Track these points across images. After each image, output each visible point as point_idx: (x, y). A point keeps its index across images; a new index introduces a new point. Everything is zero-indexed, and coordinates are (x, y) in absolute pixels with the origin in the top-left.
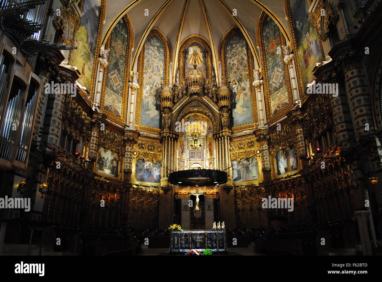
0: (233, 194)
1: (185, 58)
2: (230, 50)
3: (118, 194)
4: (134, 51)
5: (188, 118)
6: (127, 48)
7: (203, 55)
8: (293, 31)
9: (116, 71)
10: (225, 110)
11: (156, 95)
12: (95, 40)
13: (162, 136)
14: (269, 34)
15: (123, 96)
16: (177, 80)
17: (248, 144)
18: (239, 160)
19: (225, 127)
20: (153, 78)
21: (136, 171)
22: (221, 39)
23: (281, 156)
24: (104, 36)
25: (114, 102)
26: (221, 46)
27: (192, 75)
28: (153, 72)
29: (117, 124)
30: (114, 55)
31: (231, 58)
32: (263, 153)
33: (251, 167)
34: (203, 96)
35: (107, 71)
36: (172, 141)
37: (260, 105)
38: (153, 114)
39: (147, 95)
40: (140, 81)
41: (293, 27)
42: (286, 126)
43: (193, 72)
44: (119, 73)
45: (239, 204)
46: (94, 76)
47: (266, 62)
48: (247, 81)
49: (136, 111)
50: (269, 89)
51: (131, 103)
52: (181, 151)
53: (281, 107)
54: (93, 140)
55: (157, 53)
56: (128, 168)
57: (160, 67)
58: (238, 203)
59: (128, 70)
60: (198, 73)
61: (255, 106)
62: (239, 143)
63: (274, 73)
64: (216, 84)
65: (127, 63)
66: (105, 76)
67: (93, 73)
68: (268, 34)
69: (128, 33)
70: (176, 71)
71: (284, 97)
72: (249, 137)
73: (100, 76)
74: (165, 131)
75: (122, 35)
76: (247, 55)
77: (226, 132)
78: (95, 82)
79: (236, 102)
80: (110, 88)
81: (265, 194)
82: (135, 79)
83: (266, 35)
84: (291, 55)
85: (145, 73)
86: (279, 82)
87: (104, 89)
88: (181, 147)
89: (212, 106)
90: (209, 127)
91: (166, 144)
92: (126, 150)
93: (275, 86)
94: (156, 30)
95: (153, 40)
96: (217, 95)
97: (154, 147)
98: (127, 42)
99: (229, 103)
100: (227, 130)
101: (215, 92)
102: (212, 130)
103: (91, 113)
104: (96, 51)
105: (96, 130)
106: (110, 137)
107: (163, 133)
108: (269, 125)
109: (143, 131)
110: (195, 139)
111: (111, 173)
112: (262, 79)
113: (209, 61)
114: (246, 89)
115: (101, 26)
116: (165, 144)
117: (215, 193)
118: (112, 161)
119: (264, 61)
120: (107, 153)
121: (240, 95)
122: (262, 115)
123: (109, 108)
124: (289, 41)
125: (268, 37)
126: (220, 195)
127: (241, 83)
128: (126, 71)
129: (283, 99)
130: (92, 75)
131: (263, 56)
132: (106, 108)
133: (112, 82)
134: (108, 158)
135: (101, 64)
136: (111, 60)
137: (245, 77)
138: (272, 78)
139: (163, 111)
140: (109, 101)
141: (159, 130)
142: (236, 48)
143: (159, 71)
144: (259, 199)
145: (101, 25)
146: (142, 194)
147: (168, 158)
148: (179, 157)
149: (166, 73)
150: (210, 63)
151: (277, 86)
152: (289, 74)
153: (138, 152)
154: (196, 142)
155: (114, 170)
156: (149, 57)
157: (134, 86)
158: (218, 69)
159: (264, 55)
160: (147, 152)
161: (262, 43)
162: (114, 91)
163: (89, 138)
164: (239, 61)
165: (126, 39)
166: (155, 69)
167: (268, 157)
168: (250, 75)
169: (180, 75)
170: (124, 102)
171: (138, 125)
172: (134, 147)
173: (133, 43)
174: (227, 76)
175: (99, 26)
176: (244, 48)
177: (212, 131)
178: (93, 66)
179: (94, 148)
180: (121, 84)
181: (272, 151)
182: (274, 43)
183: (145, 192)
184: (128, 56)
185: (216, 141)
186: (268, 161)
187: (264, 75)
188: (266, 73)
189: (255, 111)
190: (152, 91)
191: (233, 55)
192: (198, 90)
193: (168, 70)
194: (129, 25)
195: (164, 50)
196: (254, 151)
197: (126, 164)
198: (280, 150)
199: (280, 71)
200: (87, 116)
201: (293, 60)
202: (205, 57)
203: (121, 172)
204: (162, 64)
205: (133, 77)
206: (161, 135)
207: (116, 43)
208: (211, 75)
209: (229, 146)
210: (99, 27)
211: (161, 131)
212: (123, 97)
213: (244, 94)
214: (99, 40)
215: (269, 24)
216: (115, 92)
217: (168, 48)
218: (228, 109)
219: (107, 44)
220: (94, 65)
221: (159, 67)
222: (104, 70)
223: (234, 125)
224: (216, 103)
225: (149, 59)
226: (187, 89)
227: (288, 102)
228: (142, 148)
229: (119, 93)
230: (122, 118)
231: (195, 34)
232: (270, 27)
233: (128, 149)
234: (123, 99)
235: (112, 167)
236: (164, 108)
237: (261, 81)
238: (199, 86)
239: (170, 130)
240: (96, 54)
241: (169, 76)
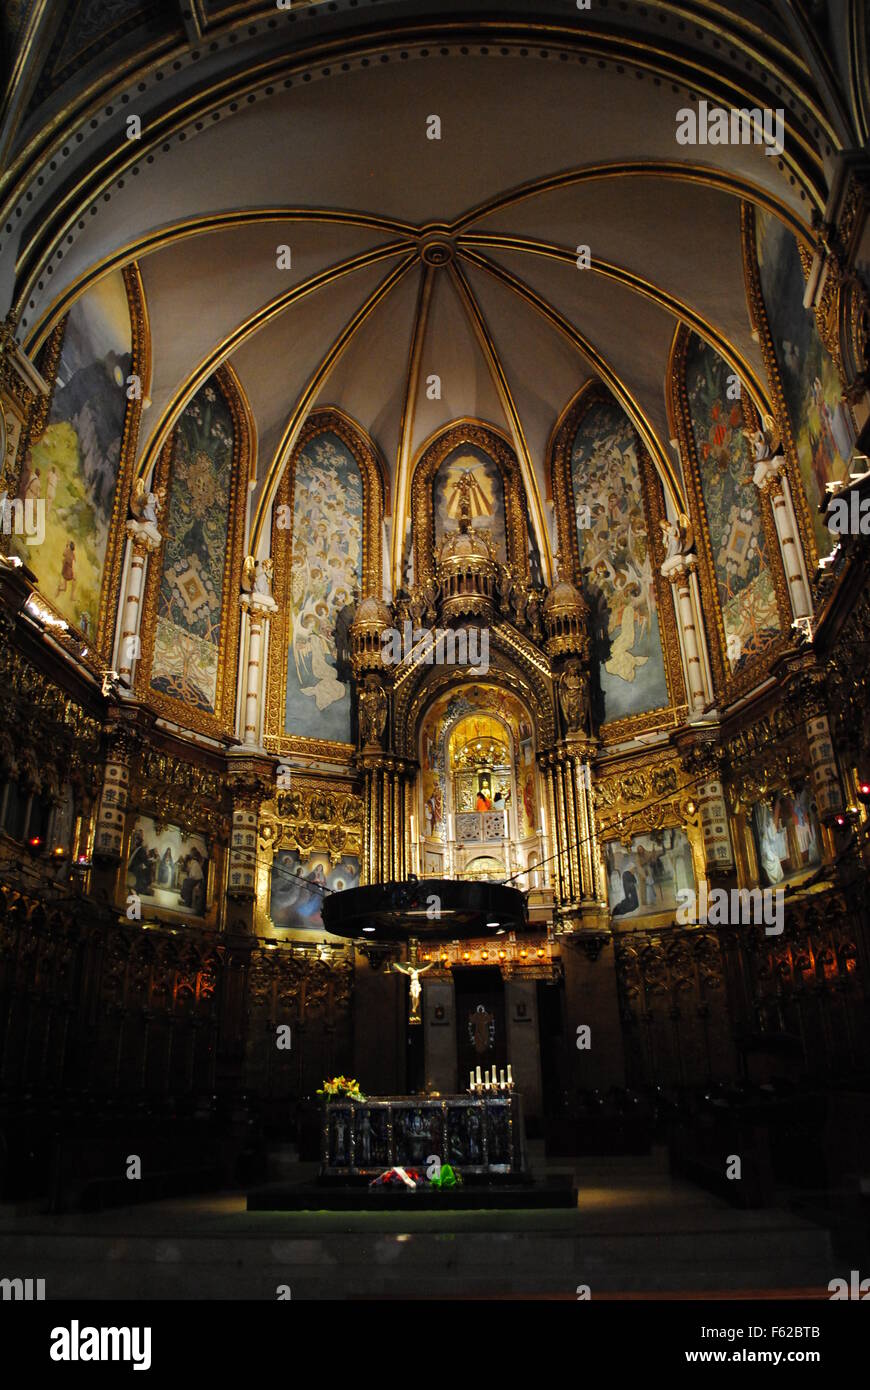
0: (611, 963)
1: (435, 499)
2: (583, 459)
3: (208, 972)
4: (259, 489)
5: (452, 702)
6: (232, 483)
7: (494, 486)
8: (777, 378)
9: (194, 560)
10: (572, 665)
11: (336, 631)
12: (111, 464)
13: (361, 768)
14: (707, 393)
15: (222, 640)
16: (408, 576)
17: (655, 782)
18: (628, 838)
19: (574, 728)
20: (324, 574)
21: (273, 893)
22: (554, 425)
23: (768, 816)
24: (147, 448)
25: (186, 662)
26: (555, 450)
27: (454, 555)
28: (324, 554)
29: (199, 738)
30: (186, 509)
31: (587, 487)
32: (705, 811)
33: (669, 861)
34: (496, 625)
35: (159, 562)
36: (396, 785)
37: (691, 644)
38: (327, 696)
39: (305, 632)
40: (281, 589)
41: (775, 365)
42: (774, 710)
43: (454, 544)
44: (207, 567)
45: (634, 996)
46: (111, 582)
47: (701, 491)
48: (642, 562)
49: (270, 688)
50: (716, 585)
51: (250, 664)
52: (430, 817)
53: (758, 645)
54: (111, 793)
55: (338, 490)
56: (242, 882)
57: (349, 538)
58: (632, 992)
59: (239, 555)
60: (473, 546)
61: (672, 645)
62: (624, 778)
63: (728, 526)
64: (542, 579)
65: (232, 530)
66: (154, 578)
67: (108, 573)
68: (703, 396)
69: (234, 432)
70: (404, 544)
71: (764, 608)
72: (657, 758)
73: (134, 582)
74: (368, 752)
75: (212, 439)
76: (640, 473)
77: (576, 742)
78: (113, 602)
79: (611, 638)
80: (174, 616)
81: (720, 957)
82: (263, 581)
83: (698, 398)
84: (776, 462)
85: (299, 560)
86: (746, 559)
87: (148, 623)
88: (430, 803)
89: (528, 657)
90: (525, 727)
91: (373, 796)
92: (235, 822)
93: (734, 572)
94: (330, 414)
95: (324, 447)
96: (541, 620)
97: (332, 808)
98: (233, 461)
99: (582, 644)
100: (582, 736)
101: (535, 607)
102: (532, 739)
103: (97, 705)
104: (117, 499)
105: (119, 759)
106: (173, 780)
107: (363, 758)
108: (722, 710)
109: (291, 755)
110: (480, 771)
111: (180, 903)
112: (693, 550)
113: (516, 502)
114: (643, 590)
115: (136, 417)
116: (370, 796)
117: (550, 962)
118: (184, 863)
119: (694, 488)
120: (166, 834)
121: (621, 613)
122: (697, 677)
123: (169, 684)
124: (770, 413)
125: (705, 405)
126: (566, 966)
127: (623, 571)
128: (228, 557)
129: (764, 615)
130: (104, 579)
131: (692, 472)
132: (161, 684)
133: (181, 597)
134: (168, 854)
135: (136, 542)
136: (175, 525)
137: (637, 550)
138: (725, 547)
139: (362, 684)
140: (171, 661)
141: (349, 747)
142: (603, 452)
143: (346, 550)
144: (701, 975)
145: (133, 413)
146: (294, 972)
147: (380, 842)
148: (423, 840)
149: (368, 554)
150: (517, 511)
151: (743, 572)
152: (774, 528)
153: (276, 828)
154: (485, 783)
155: (191, 892)
156: (311, 505)
157: (257, 606)
158: (547, 527)
159: (695, 467)
160: (307, 825)
161: (684, 427)
162: (186, 625)
163: (95, 789)
164: (614, 495)
165: (229, 454)
166: (333, 543)
167: (724, 826)
168: (653, 539)
169: (417, 559)
170: (225, 662)
171: (274, 737)
172: (263, 812)
173: (251, 463)
174: (577, 549)
175: (126, 417)
176: (629, 451)
177: (533, 742)
178: (108, 550)
179: (114, 820)
180: (214, 603)
181: (735, 803)
182: (725, 424)
183: (305, 962)
184: (236, 508)
185: (546, 778)
186: (724, 839)
187: (697, 538)
188: (705, 529)
189: (675, 665)
190: (323, 618)
191: (594, 475)
192: (476, 605)
193: (375, 545)
194: (235, 406)
195: (362, 476)
196: (677, 804)
197: (233, 871)
198: (762, 795)
199: (748, 519)
200: (85, 716)
201: (785, 479)
202: (500, 491)
203: (217, 896)
204: (357, 526)
205: (255, 576)
206: (354, 766)
207: (191, 468)
208: (525, 550)
209: (592, 794)
210: (128, 422)
211: (357, 750)
212: (220, 645)
213: (636, 608)
214: (127, 462)
215: (706, 362)
216: (193, 628)
217: (373, 472)
218: (582, 663)
219: (160, 474)
220: (112, 545)
221: (344, 535)
222: (150, 560)
223: (608, 718)
224: (541, 645)
225: (310, 512)
226: (439, 605)
227: (778, 627)
228: (289, 813)
229: (206, 632)
230: (218, 713)
231: (465, 417)
232: (708, 372)
233: (240, 818)
234: (219, 652)
235: (185, 880)
236: (365, 672)
237: (690, 558)
238: (479, 592)
239: (386, 748)
240: (116, 508)
241: (380, 563)
